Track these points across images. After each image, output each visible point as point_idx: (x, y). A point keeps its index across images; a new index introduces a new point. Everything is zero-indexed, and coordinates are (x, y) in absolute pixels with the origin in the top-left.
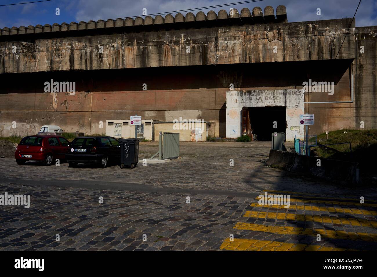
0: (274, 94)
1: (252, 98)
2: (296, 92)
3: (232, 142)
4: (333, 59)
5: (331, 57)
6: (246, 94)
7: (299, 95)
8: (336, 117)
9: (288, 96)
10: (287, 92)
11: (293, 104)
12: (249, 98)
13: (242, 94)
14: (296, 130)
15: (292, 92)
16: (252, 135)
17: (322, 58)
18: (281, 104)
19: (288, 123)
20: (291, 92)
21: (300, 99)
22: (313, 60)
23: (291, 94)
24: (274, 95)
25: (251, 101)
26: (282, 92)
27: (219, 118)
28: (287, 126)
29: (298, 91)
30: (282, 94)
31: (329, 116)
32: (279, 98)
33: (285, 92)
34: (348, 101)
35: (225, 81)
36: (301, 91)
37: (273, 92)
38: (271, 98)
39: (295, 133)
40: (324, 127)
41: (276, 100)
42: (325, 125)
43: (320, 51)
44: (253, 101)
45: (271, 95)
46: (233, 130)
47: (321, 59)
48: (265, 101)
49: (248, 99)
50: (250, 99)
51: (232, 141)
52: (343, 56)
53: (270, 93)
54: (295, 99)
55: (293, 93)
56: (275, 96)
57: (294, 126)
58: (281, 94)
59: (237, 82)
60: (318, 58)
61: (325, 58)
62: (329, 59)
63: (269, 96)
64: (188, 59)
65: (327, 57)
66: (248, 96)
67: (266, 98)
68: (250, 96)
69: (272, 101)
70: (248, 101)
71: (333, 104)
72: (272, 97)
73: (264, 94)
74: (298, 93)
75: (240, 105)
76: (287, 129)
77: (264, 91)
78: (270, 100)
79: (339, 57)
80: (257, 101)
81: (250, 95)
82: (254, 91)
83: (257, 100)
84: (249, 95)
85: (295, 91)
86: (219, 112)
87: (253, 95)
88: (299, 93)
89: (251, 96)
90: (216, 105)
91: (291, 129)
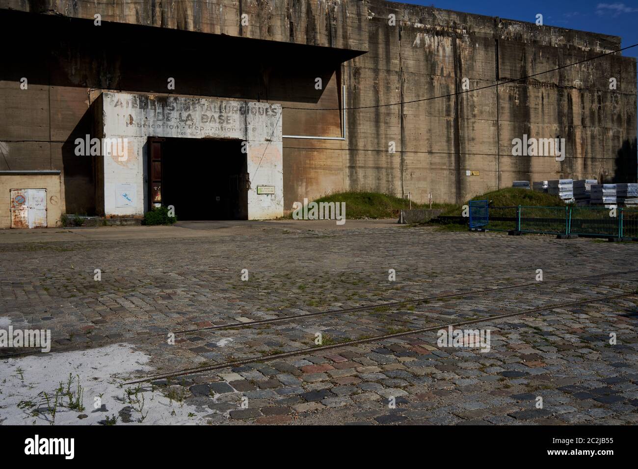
0: (220, 110)
1: (171, 116)
2: (267, 109)
3: (130, 225)
4: (332, 46)
5: (330, 42)
6: (155, 106)
7: (273, 118)
8: (320, 168)
9: (250, 116)
10: (248, 107)
11: (261, 135)
12: (164, 116)
13: (146, 104)
14: (267, 195)
15: (259, 108)
17: (313, 40)
18: (235, 134)
19: (251, 178)
20: (257, 109)
21: (275, 125)
22: (297, 43)
23: (256, 112)
24: (221, 112)
25: (169, 123)
26: (239, 107)
27: (63, 166)
29: (271, 107)
30: (238, 112)
31: (307, 166)
32: (231, 121)
33: (243, 107)
34: (337, 137)
35: (76, 69)
36: (275, 109)
37: (218, 106)
38: (214, 118)
39: (267, 200)
40: (300, 187)
41: (224, 125)
42: (300, 183)
43: (311, 27)
44: (173, 122)
45: (215, 112)
46: (125, 196)
47: (312, 44)
48: (202, 124)
49: (161, 117)
50: (166, 117)
51: (129, 223)
52: (350, 43)
53: (212, 106)
54: (264, 125)
55: (261, 111)
56: (223, 114)
57: (263, 186)
58: (236, 111)
59: (108, 76)
60: (307, 42)
61: (319, 42)
62: (327, 45)
63: (209, 114)
65: (322, 42)
66: (160, 110)
67: (204, 118)
68: (166, 111)
69: (217, 125)
70: (160, 123)
71: (312, 141)
72: (216, 116)
73: (198, 107)
74: (270, 113)
75: (141, 130)
76: (250, 192)
77: (199, 102)
78: (212, 124)
79: (343, 44)
80: (183, 123)
81: (165, 108)
82: (176, 99)
83: (183, 121)
84: (163, 109)
85: (265, 108)
86: (63, 148)
87: (173, 109)
88: (272, 113)
89: (169, 112)
90: (52, 130)
91: (259, 193)
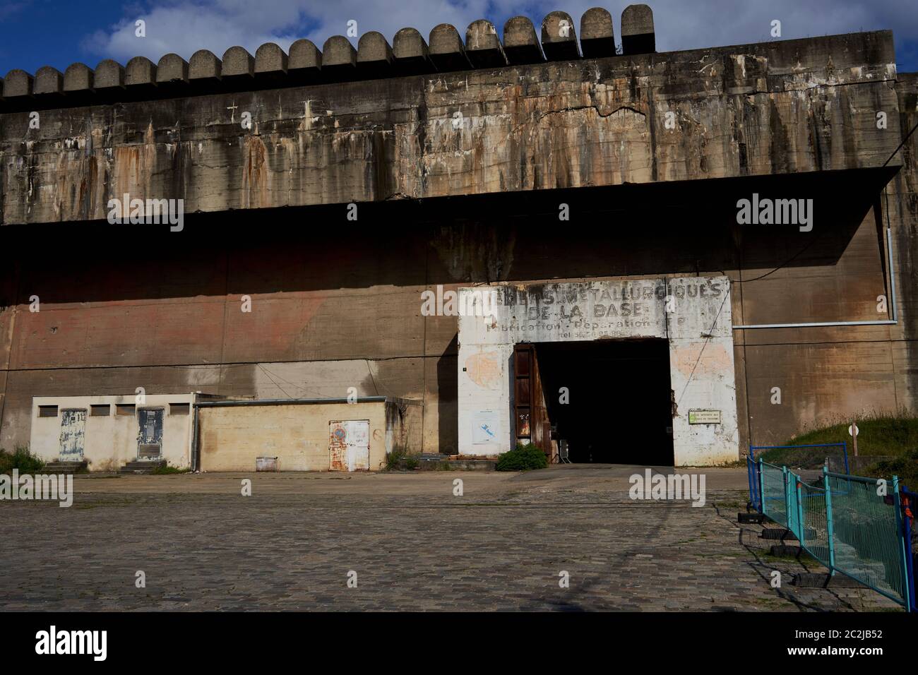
0: (624, 295)
1: (549, 311)
2: (702, 287)
3: (480, 470)
4: (824, 169)
5: (819, 161)
6: (526, 299)
7: (714, 299)
8: (845, 376)
9: (673, 301)
10: (670, 287)
11: (693, 328)
12: (538, 312)
13: (514, 298)
14: (708, 424)
15: (689, 286)
16: (554, 443)
17: (785, 166)
18: (652, 330)
19: (677, 397)
20: (686, 288)
21: (718, 311)
22: (753, 175)
23: (684, 294)
24: (624, 299)
25: (545, 321)
26: (654, 288)
27: (438, 387)
28: (675, 411)
29: (709, 282)
30: (654, 296)
31: (817, 373)
32: (641, 311)
33: (661, 288)
34: (880, 320)
35: (458, 260)
36: (718, 285)
37: (619, 290)
38: (614, 309)
39: (707, 434)
40: (804, 410)
41: (631, 317)
42: (804, 402)
43: (780, 146)
44: (552, 320)
45: (616, 299)
46: (485, 428)
47: (783, 171)
48: (595, 320)
49: (534, 314)
50: (541, 314)
51: (478, 467)
52: (860, 158)
53: (611, 291)
54: (699, 311)
55: (693, 291)
56: (628, 302)
57: (699, 410)
58: (649, 296)
59: (498, 263)
60: (773, 169)
61: (796, 167)
62: (812, 169)
63: (606, 303)
64: (325, 181)
65: (803, 165)
66: (534, 305)
67: (598, 311)
68: (542, 305)
69: (620, 319)
70: (534, 323)
71: (829, 331)
72: (618, 305)
73: (589, 295)
74: (709, 291)
75: (507, 335)
77: (590, 287)
78: (611, 318)
79: (846, 162)
80: (566, 321)
81: (541, 301)
82: (555, 287)
83: (566, 317)
84: (538, 303)
85: (699, 285)
86: (439, 364)
87: (552, 302)
88: (712, 292)
89: (546, 306)
90: (427, 341)
91: (691, 421)
